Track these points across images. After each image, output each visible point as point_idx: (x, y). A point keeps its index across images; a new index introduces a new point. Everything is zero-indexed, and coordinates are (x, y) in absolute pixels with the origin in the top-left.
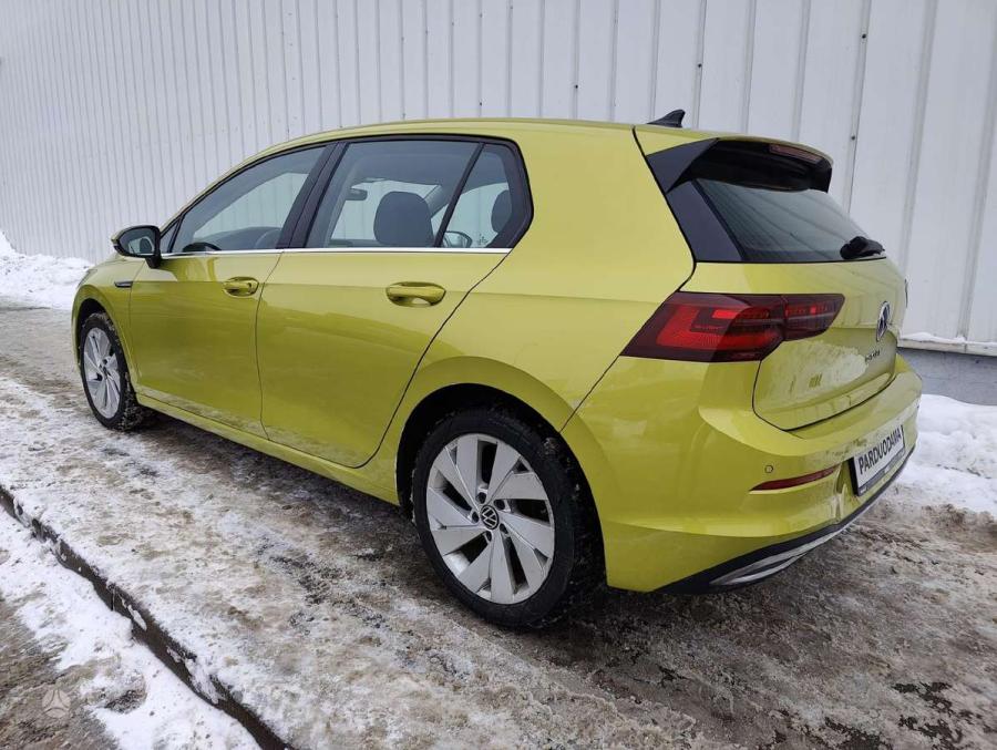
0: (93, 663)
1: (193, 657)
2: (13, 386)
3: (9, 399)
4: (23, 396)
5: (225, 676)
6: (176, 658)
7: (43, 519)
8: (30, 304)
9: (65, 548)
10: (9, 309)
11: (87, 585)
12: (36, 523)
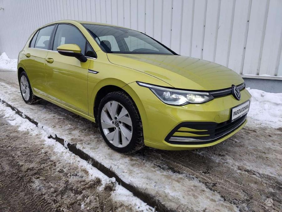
0: (9, 117)
1: (23, 113)
2: (3, 84)
3: (2, 85)
4: (5, 85)
5: (26, 114)
6: (21, 114)
7: (4, 100)
8: (11, 70)
9: (7, 104)
10: (6, 71)
11: (10, 108)
12: (3, 101)
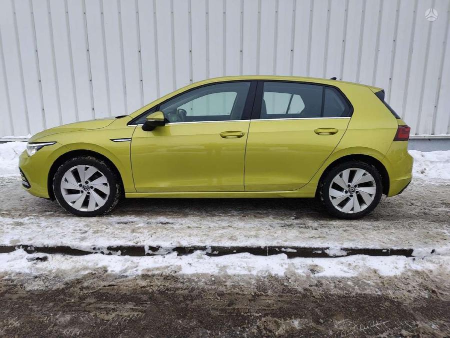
11: (247, 254)
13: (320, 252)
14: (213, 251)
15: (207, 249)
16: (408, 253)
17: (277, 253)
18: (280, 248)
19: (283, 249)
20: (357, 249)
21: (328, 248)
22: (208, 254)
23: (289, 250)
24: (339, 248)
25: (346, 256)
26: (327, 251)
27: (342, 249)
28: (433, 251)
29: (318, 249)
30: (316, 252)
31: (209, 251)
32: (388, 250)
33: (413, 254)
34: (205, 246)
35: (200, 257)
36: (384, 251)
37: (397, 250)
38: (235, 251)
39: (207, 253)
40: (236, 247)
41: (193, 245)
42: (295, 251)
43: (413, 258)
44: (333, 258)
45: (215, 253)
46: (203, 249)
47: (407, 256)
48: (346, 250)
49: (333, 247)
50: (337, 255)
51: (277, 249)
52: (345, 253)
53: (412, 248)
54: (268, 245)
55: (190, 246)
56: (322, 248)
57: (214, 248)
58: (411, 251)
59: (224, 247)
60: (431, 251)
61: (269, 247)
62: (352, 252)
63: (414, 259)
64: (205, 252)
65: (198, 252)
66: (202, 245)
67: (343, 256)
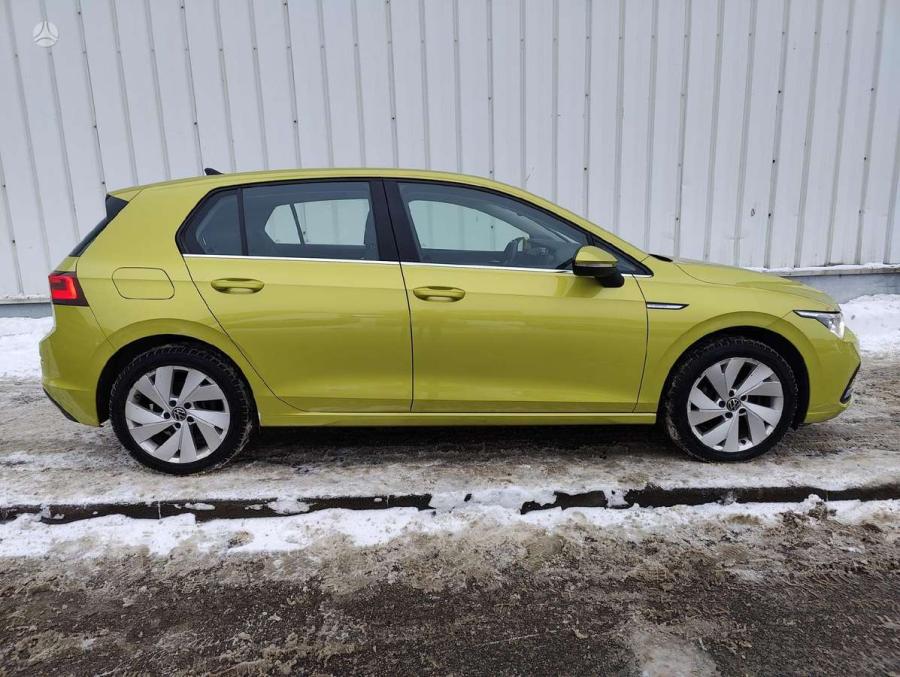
11: (118, 518)
13: (258, 507)
14: (53, 514)
15: (41, 510)
16: (422, 502)
17: (176, 512)
18: (182, 503)
19: (188, 505)
20: (328, 498)
21: (275, 500)
22: (44, 520)
23: (200, 506)
24: (294, 498)
25: (308, 512)
26: (272, 506)
27: (299, 500)
28: (468, 498)
29: (255, 502)
30: (251, 507)
31: (47, 513)
32: (384, 498)
33: (430, 504)
34: (40, 506)
35: (26, 526)
36: (376, 500)
37: (401, 497)
38: (95, 513)
39: (42, 517)
40: (99, 505)
41: (17, 504)
42: (211, 507)
43: (432, 511)
44: (283, 518)
45: (57, 517)
46: (35, 510)
47: (421, 509)
48: (307, 501)
49: (284, 497)
50: (292, 510)
51: (176, 506)
52: (305, 507)
53: (429, 492)
54: (160, 500)
55: (11, 506)
56: (264, 500)
57: (55, 509)
58: (428, 498)
59: (74, 507)
60: (464, 498)
61: (161, 503)
62: (318, 504)
63: (434, 513)
64: (38, 517)
65: (25, 517)
66: (34, 503)
67: (302, 513)
